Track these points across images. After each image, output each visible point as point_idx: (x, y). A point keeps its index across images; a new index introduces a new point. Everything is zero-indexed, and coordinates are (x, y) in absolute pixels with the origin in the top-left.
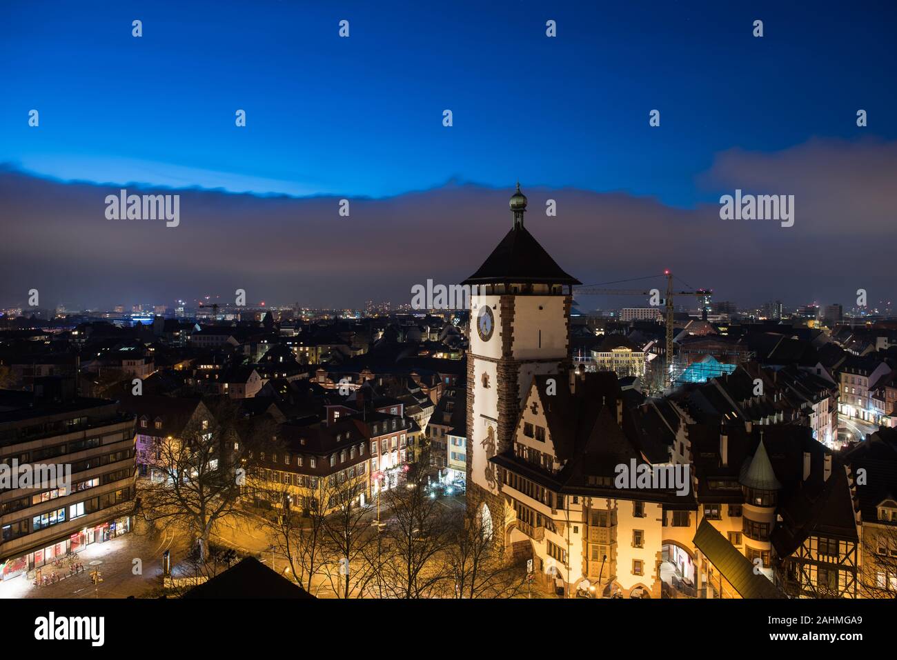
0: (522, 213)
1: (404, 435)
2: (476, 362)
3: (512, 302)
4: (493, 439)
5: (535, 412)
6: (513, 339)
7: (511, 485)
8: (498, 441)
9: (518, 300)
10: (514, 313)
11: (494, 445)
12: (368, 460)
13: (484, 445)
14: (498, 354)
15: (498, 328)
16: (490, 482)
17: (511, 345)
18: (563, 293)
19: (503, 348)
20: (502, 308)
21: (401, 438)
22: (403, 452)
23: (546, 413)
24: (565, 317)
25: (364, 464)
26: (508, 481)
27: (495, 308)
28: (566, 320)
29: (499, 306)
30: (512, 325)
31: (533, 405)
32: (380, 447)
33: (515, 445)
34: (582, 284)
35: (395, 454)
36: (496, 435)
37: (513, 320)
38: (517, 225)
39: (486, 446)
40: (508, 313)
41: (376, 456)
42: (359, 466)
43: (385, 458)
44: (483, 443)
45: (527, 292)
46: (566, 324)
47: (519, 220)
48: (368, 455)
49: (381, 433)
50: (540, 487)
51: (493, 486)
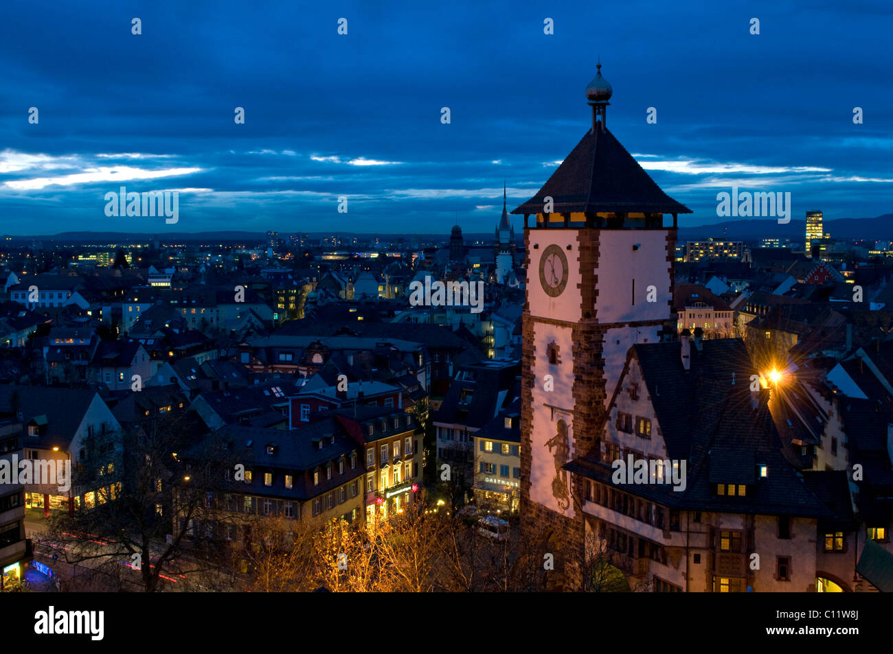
0: (604, 108)
1: (410, 439)
2: (538, 327)
3: (595, 238)
4: (566, 438)
5: (635, 398)
6: (597, 293)
7: (597, 502)
8: (574, 441)
9: (605, 237)
10: (598, 255)
11: (568, 447)
12: (362, 476)
13: (551, 447)
14: (575, 315)
15: (575, 277)
16: (560, 500)
17: (594, 301)
18: (664, 225)
19: (582, 306)
20: (581, 248)
21: (406, 443)
22: (409, 463)
23: (653, 398)
24: (667, 260)
25: (357, 481)
26: (592, 495)
27: (569, 248)
28: (669, 265)
29: (576, 245)
30: (596, 272)
31: (632, 387)
32: (378, 456)
33: (602, 444)
34: (692, 212)
35: (398, 467)
36: (571, 432)
37: (596, 265)
38: (598, 126)
39: (554, 449)
40: (590, 257)
41: (372, 469)
42: (351, 484)
43: (385, 473)
44: (550, 444)
45: (616, 224)
46: (669, 270)
47: (599, 118)
48: (362, 468)
49: (380, 434)
50: (644, 501)
51: (565, 504)
